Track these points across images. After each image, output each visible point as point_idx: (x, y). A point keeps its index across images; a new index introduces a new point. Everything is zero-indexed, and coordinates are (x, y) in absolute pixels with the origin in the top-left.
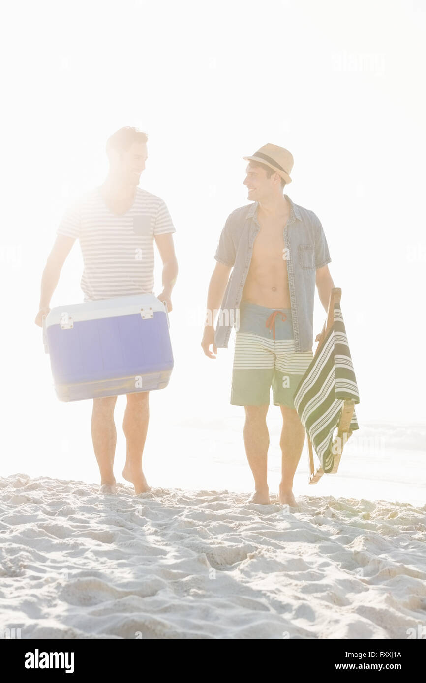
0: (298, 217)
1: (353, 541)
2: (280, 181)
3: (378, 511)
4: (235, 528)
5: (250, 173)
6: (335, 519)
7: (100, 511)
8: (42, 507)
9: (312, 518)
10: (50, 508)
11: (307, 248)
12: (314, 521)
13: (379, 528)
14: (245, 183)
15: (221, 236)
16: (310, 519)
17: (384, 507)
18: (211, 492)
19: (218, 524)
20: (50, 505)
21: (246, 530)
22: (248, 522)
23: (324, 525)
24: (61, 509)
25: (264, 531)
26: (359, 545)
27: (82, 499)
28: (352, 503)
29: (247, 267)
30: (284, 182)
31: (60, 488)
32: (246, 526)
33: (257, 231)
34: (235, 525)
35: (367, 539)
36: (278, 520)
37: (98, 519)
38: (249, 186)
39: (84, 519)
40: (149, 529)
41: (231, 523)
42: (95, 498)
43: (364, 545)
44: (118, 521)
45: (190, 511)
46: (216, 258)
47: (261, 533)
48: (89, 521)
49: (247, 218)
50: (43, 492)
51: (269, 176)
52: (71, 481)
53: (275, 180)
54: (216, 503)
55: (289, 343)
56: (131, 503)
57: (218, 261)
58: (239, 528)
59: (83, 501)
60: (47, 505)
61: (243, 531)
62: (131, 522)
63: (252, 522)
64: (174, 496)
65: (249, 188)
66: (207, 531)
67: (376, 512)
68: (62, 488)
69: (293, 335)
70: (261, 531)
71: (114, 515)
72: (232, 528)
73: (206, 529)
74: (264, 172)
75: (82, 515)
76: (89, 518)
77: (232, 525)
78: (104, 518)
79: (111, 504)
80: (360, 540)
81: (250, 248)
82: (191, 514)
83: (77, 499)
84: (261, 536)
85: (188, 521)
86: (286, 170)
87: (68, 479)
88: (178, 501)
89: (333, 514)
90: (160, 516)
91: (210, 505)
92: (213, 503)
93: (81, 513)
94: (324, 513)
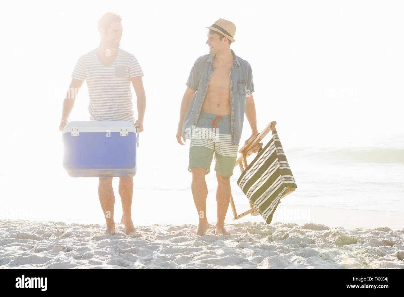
0: (239, 64)
1: (262, 261)
2: (228, 41)
3: (277, 233)
4: (191, 258)
5: (210, 37)
6: (251, 242)
7: (109, 254)
8: (72, 253)
9: (238, 244)
10: (78, 253)
11: (242, 83)
12: (239, 247)
13: (278, 248)
14: (207, 43)
15: (191, 71)
16: (237, 245)
17: (280, 230)
18: (177, 226)
19: (181, 257)
20: (78, 250)
21: (198, 259)
22: (199, 253)
23: (245, 249)
24: (85, 254)
25: (209, 259)
26: (266, 264)
27: (97, 243)
28: (261, 228)
29: (205, 91)
30: (230, 42)
31: (84, 234)
32: (198, 256)
33: (213, 70)
34: (191, 256)
35: (271, 260)
36: (217, 248)
37: (107, 261)
38: (210, 45)
39: (99, 261)
40: (139, 265)
41: (189, 254)
42: (105, 242)
43: (269, 265)
44: (120, 261)
45: (164, 247)
46: (187, 84)
47: (206, 262)
48: (102, 262)
49: (207, 62)
50: (73, 239)
51: (221, 39)
52: (91, 225)
53: (225, 41)
54: (179, 237)
55: (228, 136)
56: (127, 244)
57: (188, 86)
58: (194, 258)
59: (98, 244)
60: (76, 251)
61: (196, 260)
62: (128, 260)
63: (201, 252)
64: (154, 234)
65: (210, 46)
66: (175, 263)
67: (276, 233)
68: (85, 233)
69: (231, 132)
70: (207, 259)
71: (117, 256)
72: (190, 258)
73: (173, 261)
74: (218, 36)
75: (98, 258)
76: (102, 260)
77: (189, 256)
78: (111, 259)
79: (115, 247)
80: (266, 260)
81: (208, 80)
82: (164, 249)
83: (94, 243)
84: (207, 264)
85: (163, 256)
86: (232, 36)
87: (89, 224)
88: (156, 237)
89: (250, 238)
90: (146, 252)
91: (176, 238)
92: (177, 237)
93: (97, 256)
94: (245, 239)
